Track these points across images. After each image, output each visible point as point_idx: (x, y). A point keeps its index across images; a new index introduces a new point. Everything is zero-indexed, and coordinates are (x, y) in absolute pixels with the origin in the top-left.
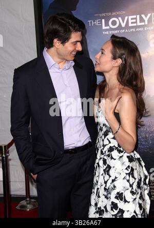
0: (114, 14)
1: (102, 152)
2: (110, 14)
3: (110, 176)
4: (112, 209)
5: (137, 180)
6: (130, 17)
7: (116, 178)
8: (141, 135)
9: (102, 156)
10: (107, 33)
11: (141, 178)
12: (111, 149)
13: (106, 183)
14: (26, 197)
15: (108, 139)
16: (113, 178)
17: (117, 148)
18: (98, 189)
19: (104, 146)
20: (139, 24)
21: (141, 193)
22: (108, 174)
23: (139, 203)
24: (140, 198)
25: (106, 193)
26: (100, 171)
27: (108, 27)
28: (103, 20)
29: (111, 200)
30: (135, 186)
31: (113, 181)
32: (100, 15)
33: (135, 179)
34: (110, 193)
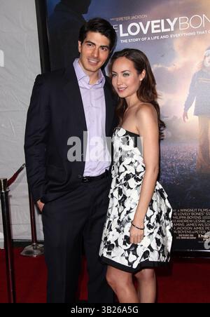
0: (133, 18)
1: (117, 180)
2: (129, 18)
3: (125, 207)
4: (124, 244)
5: (156, 213)
6: (153, 22)
7: (131, 209)
8: (166, 164)
9: (118, 185)
10: (126, 41)
11: (161, 212)
12: (127, 177)
13: (120, 215)
14: (33, 242)
15: (123, 166)
16: (128, 209)
17: (134, 176)
18: (110, 222)
19: (119, 174)
20: (163, 30)
21: (160, 228)
22: (123, 205)
23: (156, 239)
24: (158, 233)
25: (118, 226)
26: (114, 202)
27: (127, 35)
28: (121, 26)
29: (125, 234)
30: (153, 220)
31: (128, 212)
32: (117, 19)
33: (154, 212)
34: (124, 227)
